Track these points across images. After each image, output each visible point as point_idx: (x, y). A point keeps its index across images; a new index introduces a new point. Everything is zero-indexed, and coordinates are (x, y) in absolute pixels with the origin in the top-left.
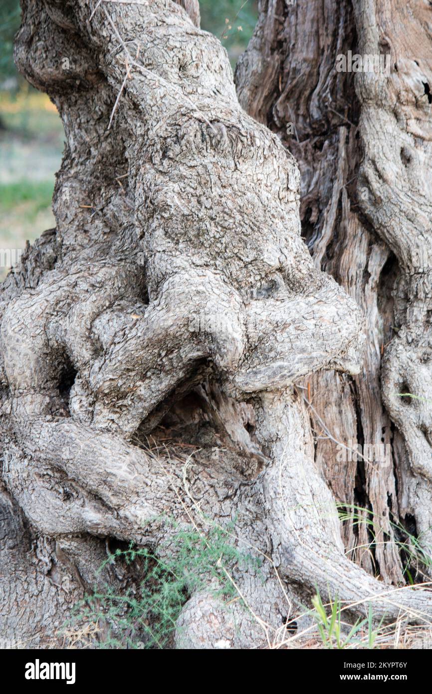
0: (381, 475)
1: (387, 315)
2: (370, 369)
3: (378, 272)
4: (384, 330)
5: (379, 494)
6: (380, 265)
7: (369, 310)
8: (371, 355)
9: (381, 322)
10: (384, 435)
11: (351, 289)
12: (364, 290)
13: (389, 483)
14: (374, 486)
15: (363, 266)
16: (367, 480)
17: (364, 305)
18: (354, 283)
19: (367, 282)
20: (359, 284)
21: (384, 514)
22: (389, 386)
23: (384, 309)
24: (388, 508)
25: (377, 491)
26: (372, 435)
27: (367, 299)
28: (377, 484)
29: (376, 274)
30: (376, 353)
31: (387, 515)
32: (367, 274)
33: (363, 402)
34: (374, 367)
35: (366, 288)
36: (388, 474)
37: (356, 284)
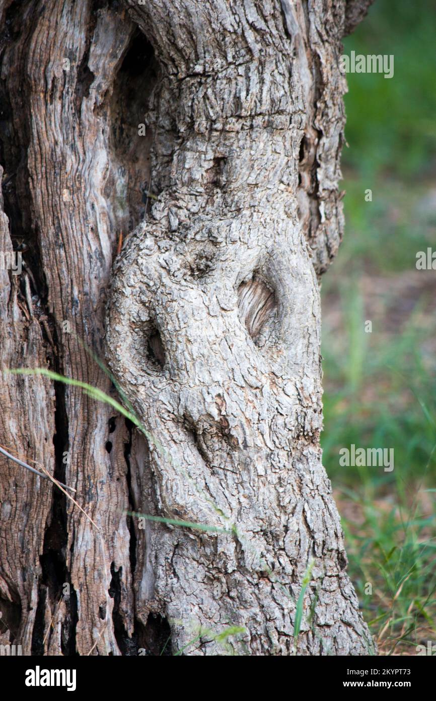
0: (98, 527)
1: (137, 166)
2: (87, 289)
3: (110, 72)
4: (129, 199)
5: (94, 568)
6: (113, 55)
7: (89, 155)
8: (90, 257)
9: (121, 182)
10: (113, 435)
11: (50, 107)
12: (79, 111)
13: (117, 543)
14: (83, 552)
15: (79, 55)
16: (70, 536)
17: (79, 144)
18: (58, 94)
19: (87, 94)
20: (69, 98)
21: (102, 614)
22: (118, 328)
23: (135, 152)
24: (111, 601)
25: (89, 561)
26: (86, 436)
27: (86, 132)
28: (91, 545)
29: (105, 76)
30: (101, 254)
31: (109, 615)
32: (85, 76)
33: (70, 362)
34: (95, 283)
35: (84, 107)
36: (116, 524)
37: (61, 97)
